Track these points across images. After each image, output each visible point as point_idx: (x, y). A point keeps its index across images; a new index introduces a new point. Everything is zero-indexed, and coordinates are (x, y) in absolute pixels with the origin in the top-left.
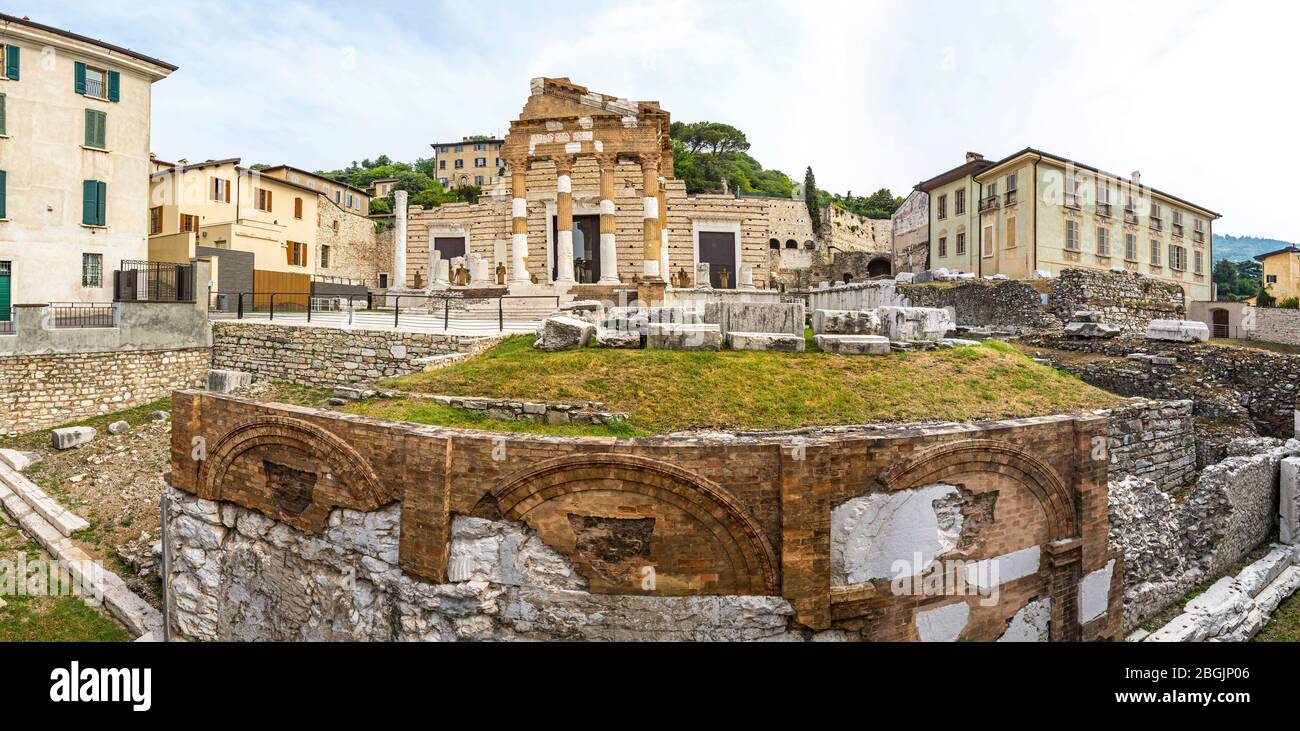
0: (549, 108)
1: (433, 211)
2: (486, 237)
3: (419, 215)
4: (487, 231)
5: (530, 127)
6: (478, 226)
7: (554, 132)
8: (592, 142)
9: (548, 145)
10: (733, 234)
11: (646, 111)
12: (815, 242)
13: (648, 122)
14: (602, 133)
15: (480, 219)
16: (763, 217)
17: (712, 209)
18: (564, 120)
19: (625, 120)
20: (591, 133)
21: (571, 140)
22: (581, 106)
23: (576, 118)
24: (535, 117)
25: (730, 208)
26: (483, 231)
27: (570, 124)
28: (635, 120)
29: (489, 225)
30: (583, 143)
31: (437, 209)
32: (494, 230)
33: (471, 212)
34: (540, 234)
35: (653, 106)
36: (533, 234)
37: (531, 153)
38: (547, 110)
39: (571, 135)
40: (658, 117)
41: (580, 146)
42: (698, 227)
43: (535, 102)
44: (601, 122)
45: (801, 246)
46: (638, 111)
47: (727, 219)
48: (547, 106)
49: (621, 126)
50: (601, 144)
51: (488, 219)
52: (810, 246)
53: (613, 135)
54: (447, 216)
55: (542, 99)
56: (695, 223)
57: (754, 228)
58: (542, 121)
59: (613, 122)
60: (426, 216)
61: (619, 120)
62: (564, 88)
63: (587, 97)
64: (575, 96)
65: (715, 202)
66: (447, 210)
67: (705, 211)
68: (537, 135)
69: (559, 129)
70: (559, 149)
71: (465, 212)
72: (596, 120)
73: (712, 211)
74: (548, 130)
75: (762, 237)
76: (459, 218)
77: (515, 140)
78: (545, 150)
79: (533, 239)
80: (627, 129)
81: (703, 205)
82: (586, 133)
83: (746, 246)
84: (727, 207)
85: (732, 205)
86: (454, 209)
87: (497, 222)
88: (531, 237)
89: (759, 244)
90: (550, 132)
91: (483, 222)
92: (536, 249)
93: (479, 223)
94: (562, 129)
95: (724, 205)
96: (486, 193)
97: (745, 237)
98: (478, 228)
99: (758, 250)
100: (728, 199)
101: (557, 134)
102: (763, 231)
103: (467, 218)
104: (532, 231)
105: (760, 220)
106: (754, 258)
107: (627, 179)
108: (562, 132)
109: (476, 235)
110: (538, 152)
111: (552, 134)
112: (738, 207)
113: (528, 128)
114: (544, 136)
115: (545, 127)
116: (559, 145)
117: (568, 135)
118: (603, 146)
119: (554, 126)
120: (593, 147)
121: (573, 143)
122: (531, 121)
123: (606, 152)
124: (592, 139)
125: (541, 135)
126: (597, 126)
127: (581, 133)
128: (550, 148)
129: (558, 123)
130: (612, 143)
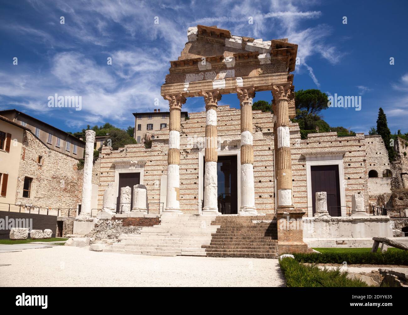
1: (119, 151)
2: (155, 173)
3: (109, 154)
4: (156, 168)
5: (186, 67)
6: (150, 163)
7: (205, 71)
8: (234, 79)
9: (199, 83)
10: (337, 166)
11: (278, 47)
12: (392, 170)
13: (280, 57)
14: (242, 70)
15: (152, 158)
16: (360, 149)
17: (321, 145)
18: (214, 59)
19: (260, 56)
20: (233, 71)
21: (218, 78)
22: (225, 48)
23: (222, 58)
25: (334, 144)
26: (153, 168)
27: (217, 63)
28: (268, 56)
29: (158, 163)
30: (227, 79)
31: (122, 149)
34: (194, 171)
35: (283, 41)
36: (189, 172)
37: (185, 89)
38: (199, 53)
41: (224, 82)
42: (310, 162)
43: (190, 47)
44: (241, 61)
45: (381, 175)
46: (271, 49)
49: (257, 63)
50: (242, 80)
51: (158, 158)
54: (129, 155)
55: (196, 44)
56: (307, 159)
57: (354, 159)
58: (195, 61)
59: (251, 59)
60: (113, 155)
61: (256, 58)
62: (213, 34)
63: (229, 39)
64: (221, 39)
65: (322, 139)
66: (129, 150)
67: (315, 148)
68: (191, 75)
69: (208, 69)
70: (208, 85)
71: (142, 152)
72: (238, 58)
73: (320, 148)
74: (200, 70)
75: (361, 167)
76: (137, 157)
77: (174, 79)
78: (196, 87)
79: (189, 176)
80: (262, 65)
81: (312, 143)
82: (230, 71)
83: (348, 176)
84: (331, 143)
85: (336, 141)
86: (134, 150)
87: (164, 161)
88: (188, 174)
89: (359, 173)
90: (201, 71)
91: (154, 161)
92: (191, 184)
93: (151, 161)
94: (210, 68)
95: (330, 141)
96: (158, 137)
97: (347, 168)
98: (150, 166)
99: (357, 179)
100: (332, 136)
101: (207, 73)
102: (362, 162)
103: (143, 156)
104: (188, 169)
105: (358, 151)
106: (355, 187)
107: (256, 125)
108: (211, 71)
109: (148, 171)
110: (191, 89)
111: (203, 73)
112: (340, 142)
113: (184, 68)
114: (196, 75)
115: (198, 67)
116: (208, 82)
117: (215, 73)
118: (244, 82)
119: (204, 66)
120: (235, 83)
121: (220, 80)
122: (187, 62)
123: (246, 86)
124: (234, 76)
125: (194, 74)
126: (239, 64)
127: (225, 71)
128: (200, 85)
129: (208, 63)
130: (251, 78)
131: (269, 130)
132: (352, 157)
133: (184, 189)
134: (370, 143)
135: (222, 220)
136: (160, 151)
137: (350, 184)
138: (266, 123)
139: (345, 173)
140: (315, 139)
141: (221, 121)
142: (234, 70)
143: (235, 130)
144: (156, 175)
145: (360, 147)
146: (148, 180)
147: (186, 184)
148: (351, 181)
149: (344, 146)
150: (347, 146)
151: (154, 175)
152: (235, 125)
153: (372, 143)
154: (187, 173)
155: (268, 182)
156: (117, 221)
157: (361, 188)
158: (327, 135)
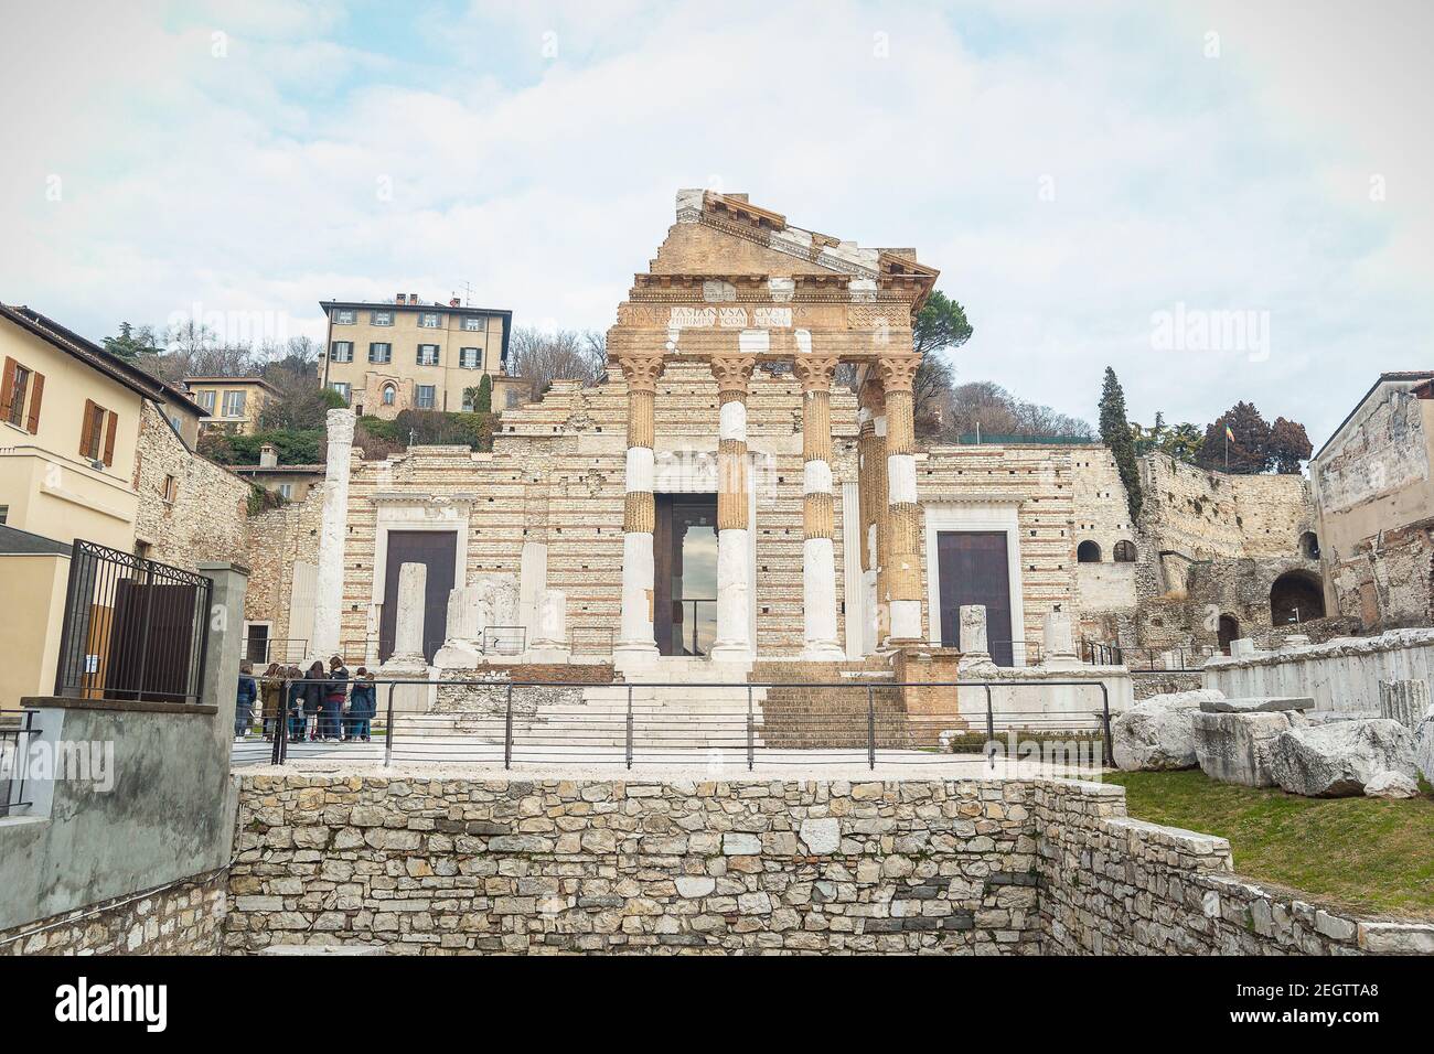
0: (707, 253)
1: (387, 463)
2: (504, 534)
4: (507, 519)
5: (674, 290)
6: (487, 506)
7: (719, 305)
8: (790, 332)
9: (706, 333)
10: (1004, 534)
11: (894, 268)
12: (1137, 544)
13: (897, 291)
14: (811, 313)
15: (495, 491)
17: (962, 479)
18: (745, 280)
19: (854, 285)
20: (788, 312)
21: (752, 326)
22: (769, 254)
23: (764, 279)
24: (684, 271)
25: (996, 476)
26: (496, 519)
27: (750, 288)
28: (871, 286)
29: (513, 505)
30: (774, 332)
31: (398, 458)
32: (520, 519)
33: (475, 470)
35: (906, 257)
36: (605, 535)
37: (670, 346)
38: (704, 257)
39: (750, 314)
41: (766, 338)
42: (937, 521)
43: (681, 239)
44: (810, 290)
45: (1107, 555)
46: (877, 268)
47: (992, 502)
48: (706, 248)
49: (846, 299)
50: (808, 337)
51: (512, 490)
52: (1125, 554)
53: (831, 317)
54: (420, 477)
55: (696, 233)
56: (930, 512)
57: (1044, 520)
58: (698, 280)
59: (832, 289)
61: (844, 287)
62: (741, 215)
63: (783, 235)
64: (761, 232)
65: (965, 462)
66: (420, 462)
67: (948, 485)
68: (685, 309)
69: (728, 299)
70: (727, 342)
71: (462, 469)
72: (801, 284)
73: (960, 484)
74: (707, 300)
75: (1062, 541)
76: (446, 484)
77: (641, 317)
78: (699, 342)
79: (605, 545)
80: (856, 304)
81: (943, 470)
82: (781, 310)
83: (1030, 562)
84: (990, 473)
85: (1000, 468)
86: (438, 462)
87: (531, 499)
88: (602, 541)
89: (1056, 555)
90: (710, 304)
91: (501, 498)
92: (611, 570)
93: (491, 500)
94: (734, 299)
95: (985, 469)
96: (512, 429)
97: (1029, 541)
98: (488, 512)
99: (1054, 570)
100: (990, 454)
101: (723, 309)
102: (1063, 526)
103: (465, 484)
104: (603, 526)
105: (1056, 498)
106: (1047, 591)
107: (796, 412)
108: (733, 306)
109: (482, 526)
110: (685, 345)
111: (714, 309)
112: (1012, 473)
113: (668, 291)
114: (698, 312)
115: (702, 293)
116: (726, 333)
117: (744, 313)
118: (812, 341)
119: (719, 292)
120: (793, 341)
121: (755, 332)
122: (677, 279)
123: (818, 353)
124: (789, 325)
125: (692, 310)
126: (802, 296)
127: (769, 309)
128: (708, 338)
129: (728, 287)
130: (830, 334)
132: (1041, 512)
133: (590, 585)
134: (1083, 465)
136: (520, 470)
137: (1036, 584)
139: (1024, 555)
140: (949, 460)
141: (700, 396)
142: (790, 309)
144: (505, 541)
145: (1060, 487)
146: (483, 555)
147: (599, 570)
148: (1038, 577)
149: (1022, 483)
150: (1029, 484)
151: (499, 541)
153: (1087, 464)
154: (599, 537)
156: (493, 673)
157: (1061, 596)
158: (978, 451)
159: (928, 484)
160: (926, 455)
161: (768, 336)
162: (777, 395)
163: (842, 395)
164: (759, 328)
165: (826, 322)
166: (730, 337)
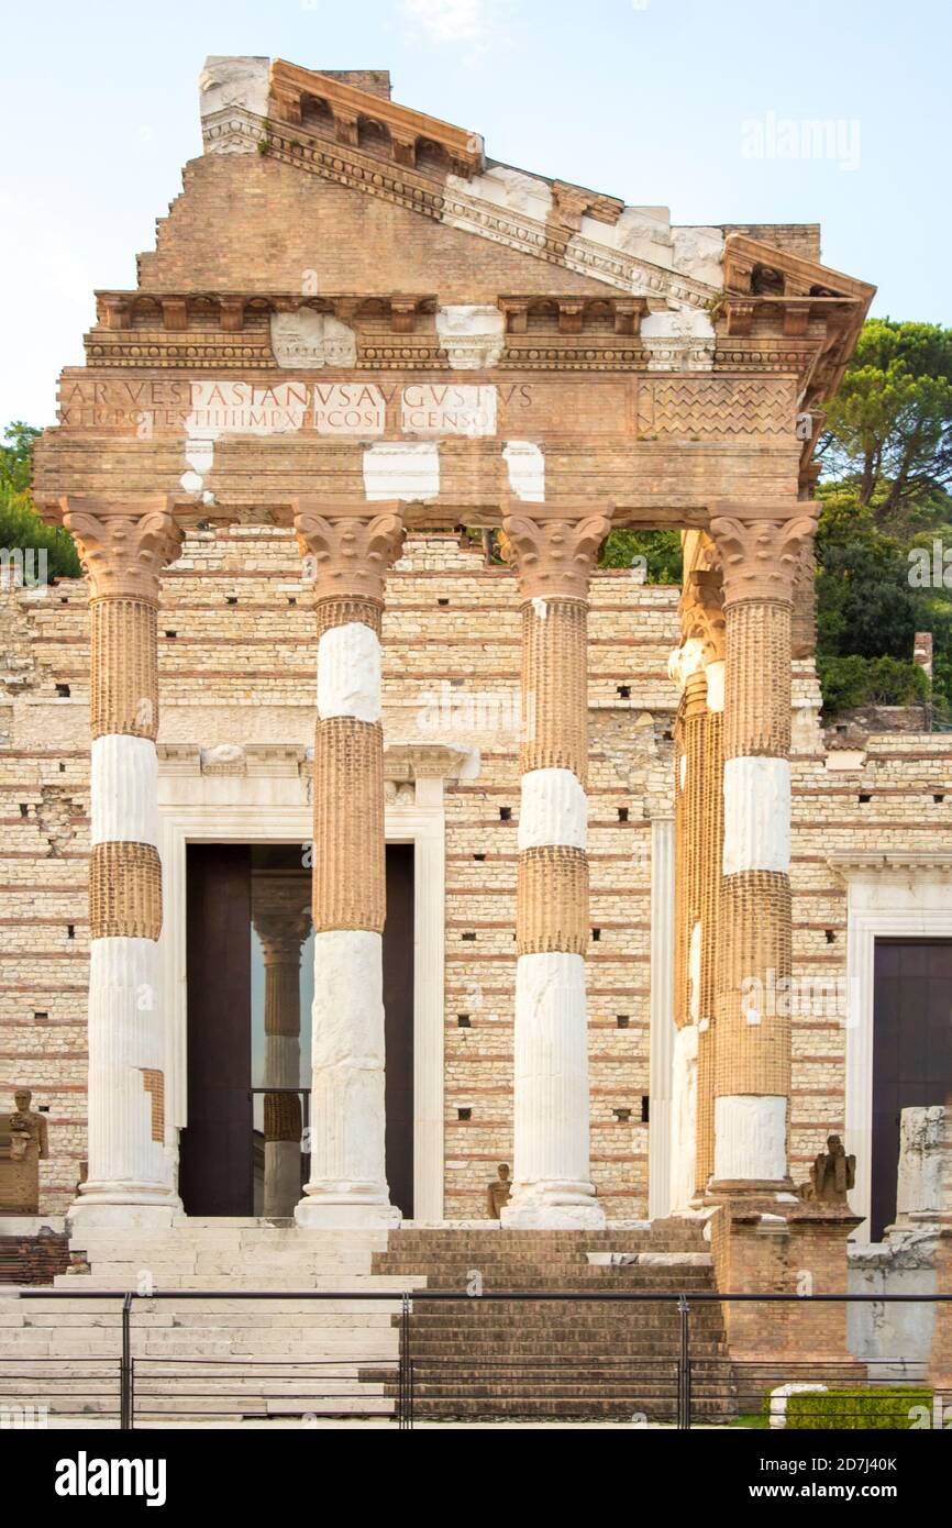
0: (288, 237)
5: (197, 335)
7: (312, 377)
8: (492, 447)
9: (280, 449)
11: (764, 279)
13: (767, 341)
14: (543, 396)
18: (377, 309)
19: (655, 327)
20: (489, 394)
21: (394, 430)
23: (425, 308)
24: (221, 284)
27: (393, 333)
28: (703, 326)
30: (452, 448)
35: (794, 252)
37: (190, 483)
39: (391, 399)
40: (816, 314)
41: (433, 463)
42: (876, 912)
43: (216, 196)
44: (540, 336)
46: (717, 280)
49: (634, 361)
50: (537, 461)
53: (594, 411)
55: (253, 181)
56: (859, 892)
58: (259, 309)
59: (600, 335)
61: (628, 327)
62: (370, 131)
63: (474, 189)
64: (419, 179)
67: (907, 827)
68: (227, 386)
69: (335, 361)
70: (333, 473)
72: (519, 323)
74: (284, 363)
77: (115, 404)
78: (262, 473)
80: (661, 376)
81: (896, 792)
82: (468, 391)
90: (291, 373)
94: (349, 360)
101: (324, 388)
108: (349, 381)
110: (228, 481)
111: (299, 387)
113: (183, 339)
114: (260, 394)
115: (269, 345)
116: (333, 450)
117: (376, 396)
118: (548, 472)
119: (312, 341)
120: (500, 471)
121: (404, 447)
122: (204, 307)
123: (560, 502)
124: (491, 431)
125: (245, 388)
126: (523, 356)
127: (439, 389)
128: (286, 463)
129: (334, 328)
130: (592, 452)
131: (624, 692)
135: (424, 1249)
138: (612, 642)
142: (492, 388)
143: (400, 676)
152: (403, 642)
155: (609, 1025)
159: (859, 825)
160: (861, 756)
161: (436, 458)
162: (500, 608)
163: (662, 609)
164: (414, 438)
165: (583, 424)
166: (341, 461)
